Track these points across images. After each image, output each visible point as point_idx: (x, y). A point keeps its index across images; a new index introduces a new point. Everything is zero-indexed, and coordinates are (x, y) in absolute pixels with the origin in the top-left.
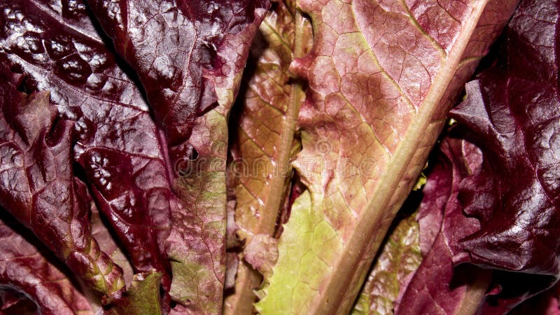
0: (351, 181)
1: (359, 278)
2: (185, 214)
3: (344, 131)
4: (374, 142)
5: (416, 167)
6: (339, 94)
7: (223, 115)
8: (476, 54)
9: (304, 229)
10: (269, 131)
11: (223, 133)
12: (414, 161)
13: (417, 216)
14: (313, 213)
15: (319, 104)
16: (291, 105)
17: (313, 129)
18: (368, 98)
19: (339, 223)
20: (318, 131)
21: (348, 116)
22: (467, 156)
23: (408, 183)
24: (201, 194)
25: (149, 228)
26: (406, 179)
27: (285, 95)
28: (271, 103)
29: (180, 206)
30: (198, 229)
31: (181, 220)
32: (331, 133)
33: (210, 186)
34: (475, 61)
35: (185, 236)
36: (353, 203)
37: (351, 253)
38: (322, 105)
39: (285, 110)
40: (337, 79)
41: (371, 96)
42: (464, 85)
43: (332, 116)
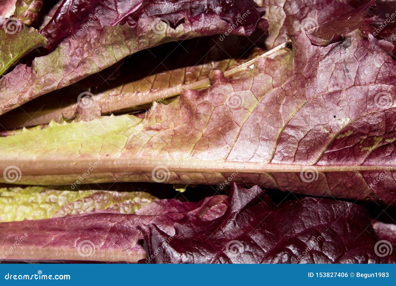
0: (160, 142)
1: (101, 178)
2: (92, 42)
3: (191, 123)
4: (193, 143)
5: (189, 178)
6: (213, 108)
7: (166, 34)
8: (279, 182)
9: (116, 128)
10: (168, 80)
11: (154, 40)
12: (192, 175)
13: (157, 200)
14: (129, 128)
15: (201, 99)
16: (191, 85)
17: (183, 104)
18: (219, 127)
19: (130, 147)
20: (183, 108)
21: (202, 121)
22: (211, 210)
23: (177, 179)
24: (109, 45)
25: (72, 28)
26: (179, 176)
27: (196, 79)
28: (187, 73)
29: (95, 37)
30: (86, 55)
31: (87, 42)
32: (186, 116)
33: (117, 48)
34: (274, 184)
35: (78, 49)
36: (148, 149)
37: (115, 163)
38: (201, 101)
39: (186, 83)
40: (222, 102)
41: (221, 128)
42: (256, 184)
43: (197, 110)
